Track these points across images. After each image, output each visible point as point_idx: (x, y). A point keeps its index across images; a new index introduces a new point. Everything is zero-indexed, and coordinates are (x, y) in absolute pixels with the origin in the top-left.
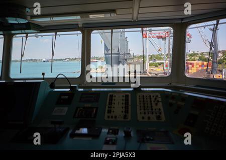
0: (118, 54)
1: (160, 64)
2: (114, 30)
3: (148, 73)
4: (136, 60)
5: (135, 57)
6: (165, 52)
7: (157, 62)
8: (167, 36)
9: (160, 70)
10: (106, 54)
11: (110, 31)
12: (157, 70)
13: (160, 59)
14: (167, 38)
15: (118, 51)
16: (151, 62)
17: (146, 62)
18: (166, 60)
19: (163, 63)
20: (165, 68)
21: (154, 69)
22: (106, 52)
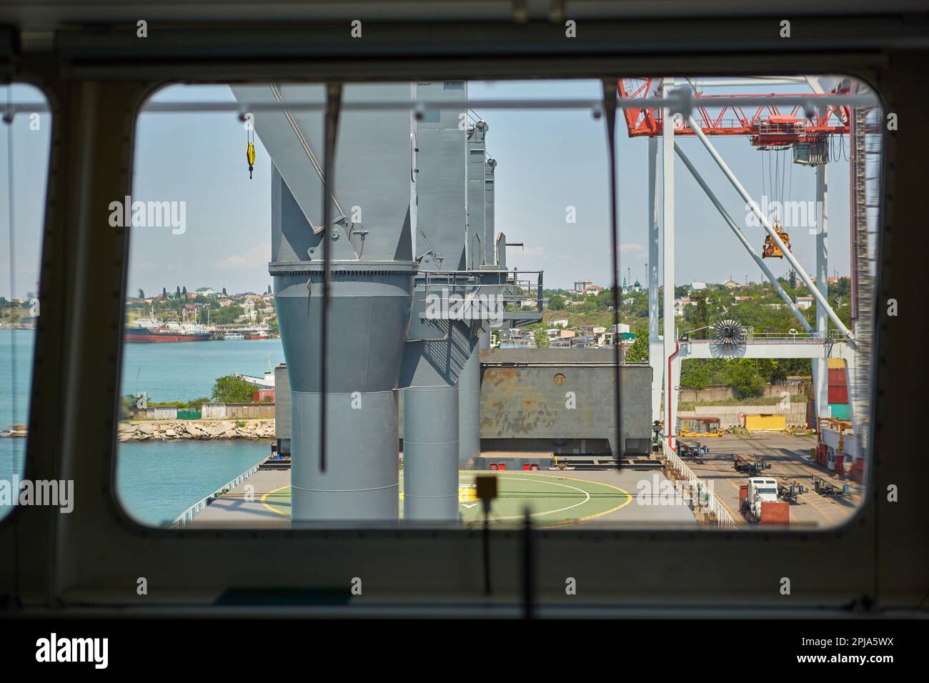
0: (404, 278)
1: (778, 372)
2: (352, 92)
3: (669, 453)
4: (561, 329)
5: (557, 305)
6: (822, 262)
7: (756, 350)
8: (833, 122)
9: (777, 426)
10: (283, 276)
11: (317, 93)
12: (756, 426)
13: (779, 326)
14: (840, 147)
15: (404, 248)
16: (702, 350)
17: (658, 356)
18: (833, 336)
19: (803, 367)
20: (825, 411)
21: (728, 413)
22: (290, 257)
